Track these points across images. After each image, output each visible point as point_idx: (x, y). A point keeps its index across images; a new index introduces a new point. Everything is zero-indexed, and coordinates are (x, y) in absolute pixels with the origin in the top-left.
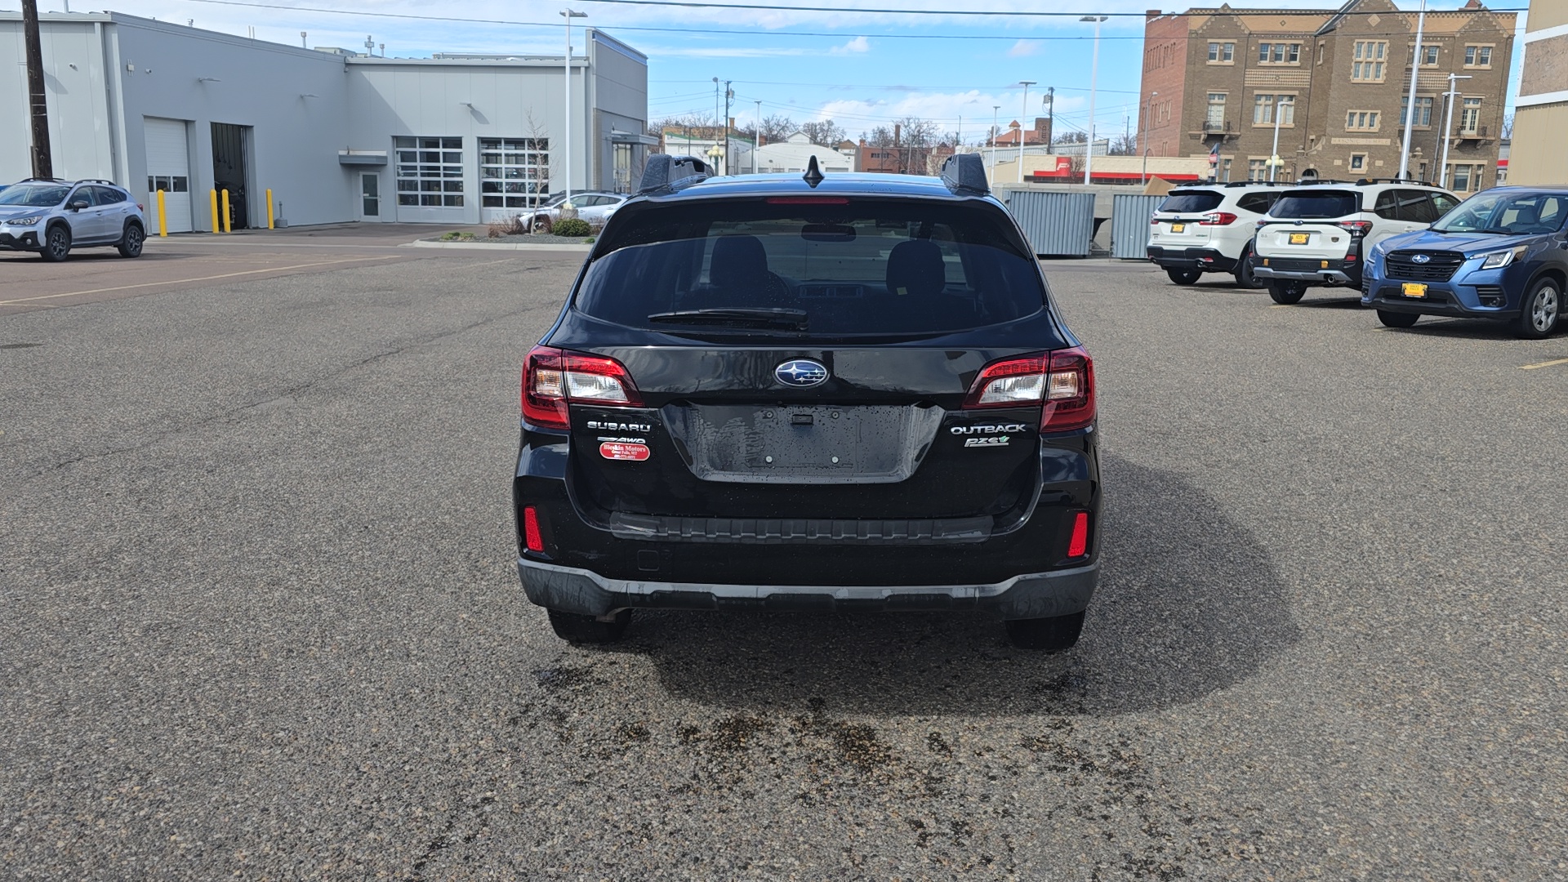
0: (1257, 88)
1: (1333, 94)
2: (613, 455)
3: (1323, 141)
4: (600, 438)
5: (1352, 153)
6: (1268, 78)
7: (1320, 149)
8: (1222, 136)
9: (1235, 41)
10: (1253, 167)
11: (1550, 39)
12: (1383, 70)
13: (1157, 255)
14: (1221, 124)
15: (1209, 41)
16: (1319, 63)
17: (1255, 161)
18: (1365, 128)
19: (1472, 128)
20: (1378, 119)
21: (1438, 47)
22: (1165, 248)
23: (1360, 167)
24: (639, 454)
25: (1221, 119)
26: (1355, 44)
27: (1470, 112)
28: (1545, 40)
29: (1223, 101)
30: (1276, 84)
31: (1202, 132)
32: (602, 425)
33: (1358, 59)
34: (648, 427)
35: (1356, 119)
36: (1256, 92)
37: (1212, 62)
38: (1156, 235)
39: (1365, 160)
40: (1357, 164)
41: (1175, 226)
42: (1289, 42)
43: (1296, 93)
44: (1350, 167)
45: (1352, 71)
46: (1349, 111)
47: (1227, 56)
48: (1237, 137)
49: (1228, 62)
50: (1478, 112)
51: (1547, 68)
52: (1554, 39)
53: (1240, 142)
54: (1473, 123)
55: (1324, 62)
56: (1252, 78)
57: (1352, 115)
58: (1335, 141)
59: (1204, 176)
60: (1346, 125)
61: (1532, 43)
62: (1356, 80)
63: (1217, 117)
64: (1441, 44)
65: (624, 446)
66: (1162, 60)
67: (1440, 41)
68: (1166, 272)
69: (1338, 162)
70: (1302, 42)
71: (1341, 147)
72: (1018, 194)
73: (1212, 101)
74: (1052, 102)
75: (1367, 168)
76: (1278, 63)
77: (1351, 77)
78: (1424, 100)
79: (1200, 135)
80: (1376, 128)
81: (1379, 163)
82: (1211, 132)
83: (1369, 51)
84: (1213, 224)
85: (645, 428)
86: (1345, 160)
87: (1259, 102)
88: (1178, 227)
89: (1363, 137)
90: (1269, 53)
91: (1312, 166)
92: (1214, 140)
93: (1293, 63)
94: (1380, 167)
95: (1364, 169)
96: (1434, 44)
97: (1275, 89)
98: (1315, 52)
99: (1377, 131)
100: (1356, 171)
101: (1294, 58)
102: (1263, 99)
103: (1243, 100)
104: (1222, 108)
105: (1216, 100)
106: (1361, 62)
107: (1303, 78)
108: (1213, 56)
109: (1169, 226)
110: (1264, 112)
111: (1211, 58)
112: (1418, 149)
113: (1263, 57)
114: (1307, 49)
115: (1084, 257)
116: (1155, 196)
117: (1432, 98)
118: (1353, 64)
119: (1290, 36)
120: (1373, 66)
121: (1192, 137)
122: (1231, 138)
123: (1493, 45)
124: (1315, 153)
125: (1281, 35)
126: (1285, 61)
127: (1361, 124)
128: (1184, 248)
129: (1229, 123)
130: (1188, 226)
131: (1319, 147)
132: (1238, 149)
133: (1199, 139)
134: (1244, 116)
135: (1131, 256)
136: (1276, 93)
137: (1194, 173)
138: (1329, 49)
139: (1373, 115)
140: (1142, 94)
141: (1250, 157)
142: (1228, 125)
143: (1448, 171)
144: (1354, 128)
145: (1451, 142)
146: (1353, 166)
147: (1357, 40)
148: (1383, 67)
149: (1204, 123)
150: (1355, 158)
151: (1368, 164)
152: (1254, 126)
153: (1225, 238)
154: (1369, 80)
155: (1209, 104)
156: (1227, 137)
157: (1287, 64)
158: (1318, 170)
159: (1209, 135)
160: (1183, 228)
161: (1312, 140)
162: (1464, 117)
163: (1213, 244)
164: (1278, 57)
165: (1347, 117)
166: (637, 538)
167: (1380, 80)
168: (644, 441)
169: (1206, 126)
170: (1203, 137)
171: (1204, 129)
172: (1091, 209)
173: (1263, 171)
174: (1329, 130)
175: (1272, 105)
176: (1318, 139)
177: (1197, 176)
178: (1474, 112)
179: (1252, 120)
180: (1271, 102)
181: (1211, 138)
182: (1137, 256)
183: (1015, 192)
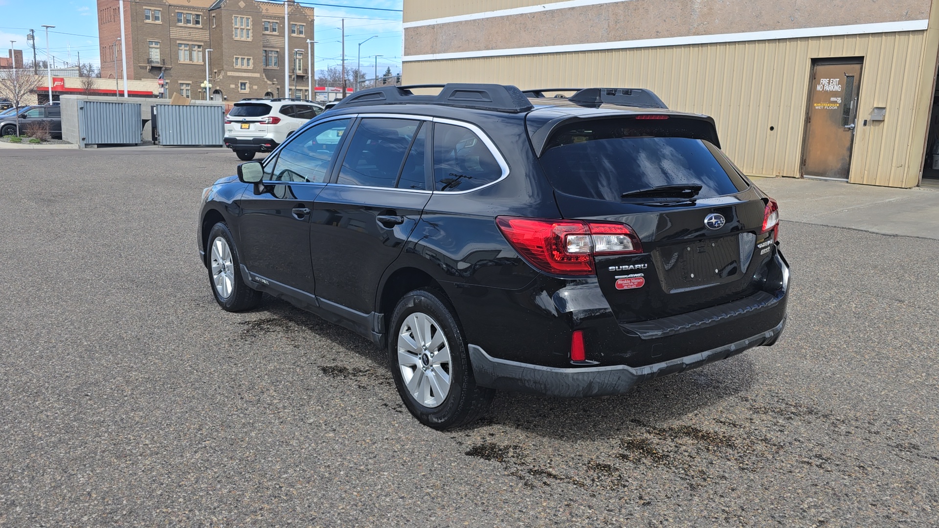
0: (178, 39)
1: (224, 46)
2: (623, 287)
3: (223, 73)
4: (616, 277)
5: (240, 81)
6: (184, 34)
7: (221, 78)
8: (160, 68)
9: (161, 9)
10: (182, 88)
11: (417, 27)
12: (251, 34)
13: (231, 143)
14: (159, 60)
15: (144, 7)
16: (213, 27)
17: (183, 84)
18: (245, 67)
19: (300, 69)
20: (251, 62)
21: (277, 23)
22: (238, 138)
23: (245, 89)
24: (639, 283)
25: (159, 57)
26: (233, 17)
27: (297, 60)
28: (415, 27)
29: (158, 46)
30: (189, 37)
31: (147, 65)
32: (619, 268)
33: (236, 27)
34: (646, 265)
35: (239, 60)
36: (178, 42)
37: (147, 21)
38: (230, 131)
39: (247, 85)
40: (243, 87)
41: (243, 125)
42: (194, 13)
43: (202, 44)
44: (239, 89)
45: (234, 33)
46: (235, 56)
47: (157, 18)
48: (170, 69)
49: (157, 22)
50: (301, 60)
51: (418, 42)
52: (420, 27)
53: (172, 71)
54: (300, 66)
55: (216, 26)
56: (175, 33)
57: (237, 59)
58: (229, 74)
59: (156, 93)
60: (234, 64)
61: (407, 28)
62: (236, 39)
63: (155, 55)
64: (278, 21)
65: (630, 280)
66: (113, 17)
67: (278, 20)
68: (235, 153)
69: (233, 86)
70: (201, 13)
71: (233, 77)
72: (88, 103)
73: (151, 46)
74: (34, 40)
75: (249, 90)
76: (189, 25)
77: (234, 37)
78: (273, 53)
79: (146, 67)
80: (251, 67)
81: (255, 87)
82: (154, 65)
83: (242, 22)
84: (268, 123)
85: (644, 266)
86: (237, 85)
87: (181, 48)
88: (246, 126)
89: (244, 72)
90: (182, 18)
91: (218, 88)
92: (156, 70)
93: (198, 26)
94: (256, 90)
95: (247, 91)
96: (275, 21)
97: (189, 40)
98: (210, 20)
99: (251, 69)
100: (243, 91)
101: (197, 22)
102: (183, 46)
103: (171, 47)
104: (158, 50)
105: (154, 45)
106: (238, 28)
107: (205, 35)
108: (148, 18)
109: (239, 125)
110: (185, 55)
111: (146, 19)
112: (275, 80)
113: (179, 21)
114: (205, 18)
115: (136, 145)
116: (183, 106)
117: (277, 52)
118: (233, 29)
119: (194, 8)
120: (245, 31)
121: (142, 67)
122: (166, 69)
123: (305, 24)
124: (219, 80)
125: (189, 8)
126: (193, 24)
127: (242, 65)
128: (251, 139)
129: (164, 60)
130: (252, 125)
131: (221, 77)
132: (172, 76)
133: (146, 69)
134: (172, 56)
135: (172, 144)
136: (190, 43)
137: (149, 90)
138: (219, 18)
139: (248, 60)
140: (100, 38)
141: (180, 82)
142: (163, 61)
143: (290, 93)
144: (239, 66)
145: (290, 77)
146: (241, 89)
147: (234, 15)
148: (250, 32)
149: (148, 60)
150: (242, 84)
151: (249, 88)
152: (179, 62)
153: (276, 132)
154: (243, 39)
155: (150, 47)
156: (164, 68)
157: (194, 26)
158: (222, 90)
159: (152, 67)
160: (249, 126)
161: (216, 72)
162: (295, 63)
163: (270, 136)
164: (188, 21)
165: (234, 60)
166: (654, 338)
167: (250, 39)
168: (643, 275)
169: (149, 61)
170: (148, 68)
171: (148, 63)
172: (139, 114)
173: (189, 90)
174: (225, 67)
175: (189, 50)
176: (219, 72)
177: (152, 92)
178: (300, 60)
179: (178, 59)
180: (188, 48)
181: (153, 69)
182: (176, 144)
183: (87, 102)
